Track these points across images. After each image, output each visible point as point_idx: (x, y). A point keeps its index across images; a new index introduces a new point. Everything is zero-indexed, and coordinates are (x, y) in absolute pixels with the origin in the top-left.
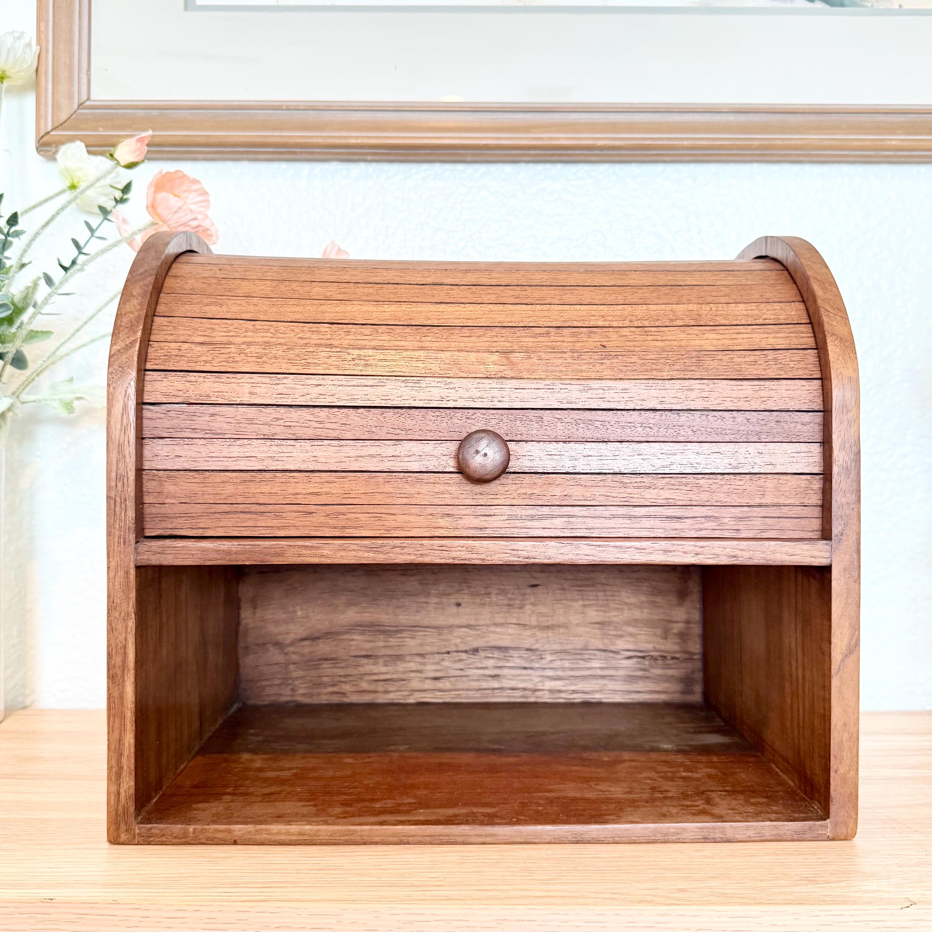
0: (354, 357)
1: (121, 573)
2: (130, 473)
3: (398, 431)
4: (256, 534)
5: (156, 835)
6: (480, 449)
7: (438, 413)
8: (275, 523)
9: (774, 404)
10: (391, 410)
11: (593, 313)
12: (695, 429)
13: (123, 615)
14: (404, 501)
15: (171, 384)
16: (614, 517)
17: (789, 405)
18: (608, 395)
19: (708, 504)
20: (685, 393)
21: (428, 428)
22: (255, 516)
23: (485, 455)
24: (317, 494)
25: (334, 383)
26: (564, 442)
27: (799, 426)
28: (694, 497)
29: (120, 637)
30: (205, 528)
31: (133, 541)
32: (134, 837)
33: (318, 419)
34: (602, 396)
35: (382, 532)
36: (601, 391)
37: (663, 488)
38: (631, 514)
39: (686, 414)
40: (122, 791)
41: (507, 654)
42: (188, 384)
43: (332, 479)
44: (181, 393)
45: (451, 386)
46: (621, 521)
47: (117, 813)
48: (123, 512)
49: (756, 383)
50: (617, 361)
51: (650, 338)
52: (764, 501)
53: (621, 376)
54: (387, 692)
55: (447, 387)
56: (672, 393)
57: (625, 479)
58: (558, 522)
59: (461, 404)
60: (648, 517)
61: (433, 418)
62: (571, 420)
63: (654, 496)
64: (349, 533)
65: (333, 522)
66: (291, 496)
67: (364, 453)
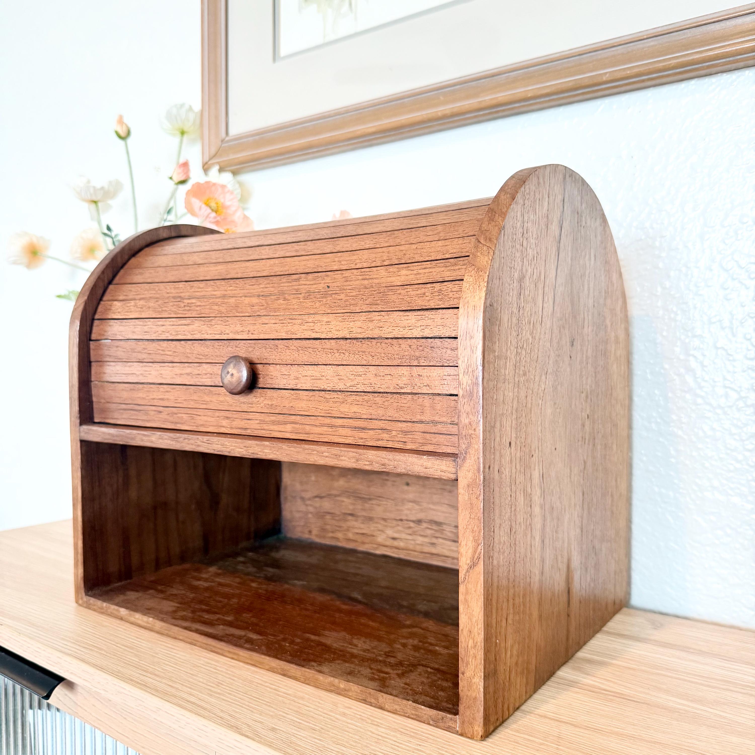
0: (186, 304)
3: (201, 357)
5: (92, 604)
6: (230, 370)
7: (220, 344)
9: (430, 332)
10: (197, 342)
12: (373, 354)
14: (204, 406)
16: (322, 425)
17: (442, 332)
18: (317, 327)
19: (383, 418)
20: (367, 324)
21: (216, 354)
22: (136, 412)
23: (232, 375)
24: (163, 399)
25: (170, 323)
27: (449, 351)
28: (373, 412)
31: (78, 425)
32: (84, 602)
33: (162, 349)
34: (312, 328)
36: (312, 324)
37: (352, 404)
38: (333, 423)
39: (367, 342)
41: (441, 528)
43: (169, 389)
45: (227, 323)
46: (325, 429)
49: (419, 313)
50: (331, 298)
51: (362, 277)
52: (423, 418)
54: (363, 543)
55: (225, 324)
56: (359, 324)
57: (327, 395)
58: (289, 427)
59: (231, 336)
60: (343, 427)
61: (218, 347)
62: (295, 348)
63: (346, 410)
64: (179, 427)
65: (171, 419)
66: (152, 400)
67: (184, 372)
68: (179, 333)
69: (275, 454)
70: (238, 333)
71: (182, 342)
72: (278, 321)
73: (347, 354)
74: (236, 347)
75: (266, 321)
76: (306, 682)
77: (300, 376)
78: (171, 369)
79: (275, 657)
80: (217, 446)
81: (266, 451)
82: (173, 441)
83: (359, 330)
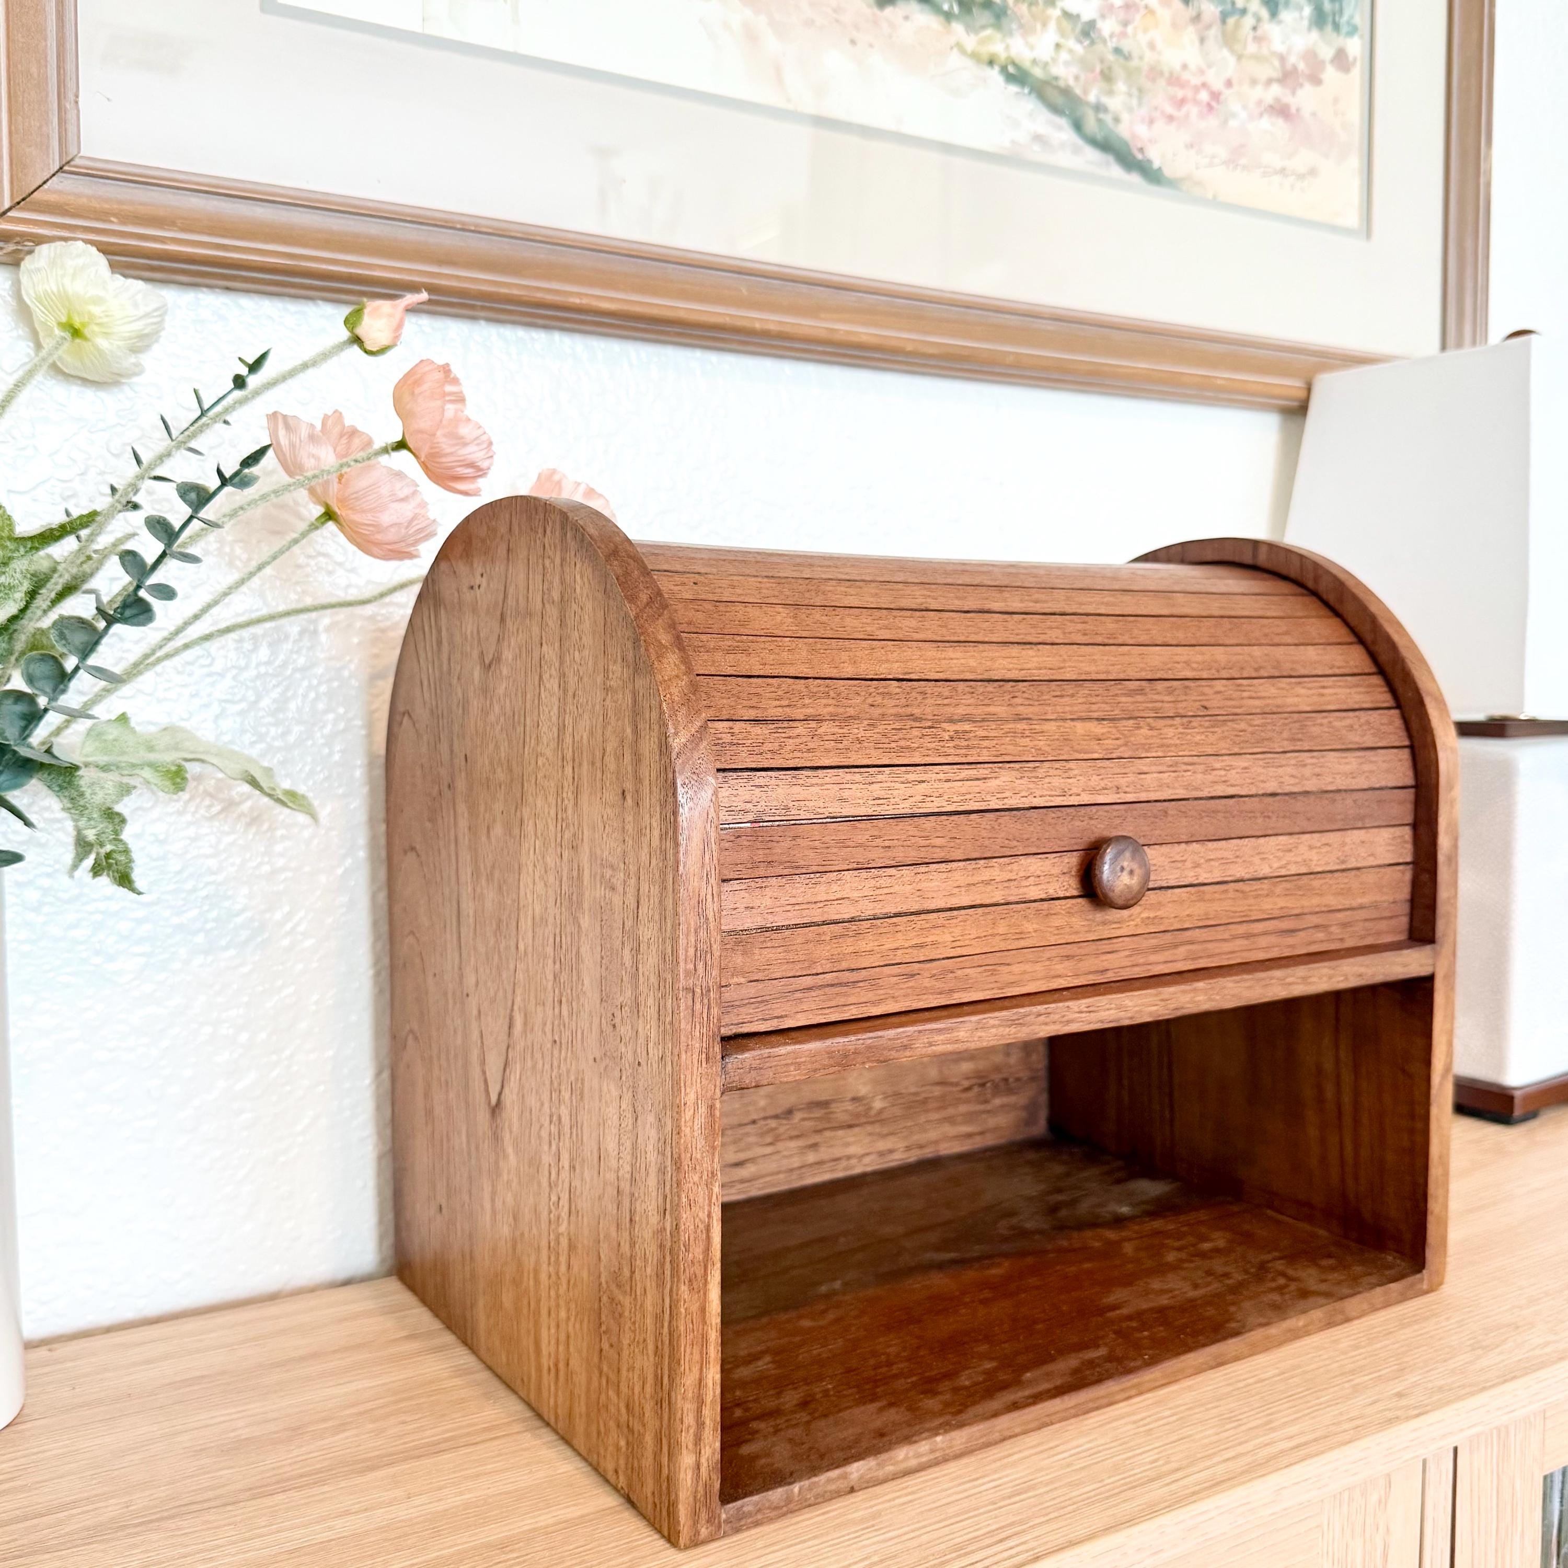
0: (952, 734)
1: (703, 1110)
2: (714, 947)
3: (1014, 843)
4: (846, 1016)
5: (750, 1514)
6: (1125, 864)
8: (870, 996)
10: (1006, 814)
11: (1177, 658)
12: (1309, 815)
13: (705, 1177)
15: (735, 792)
16: (1234, 937)
18: (1230, 777)
20: (1299, 770)
21: (1047, 835)
22: (844, 989)
24: (921, 946)
25: (939, 776)
26: (1187, 842)
28: (1307, 903)
29: (701, 1214)
30: (781, 1017)
31: (719, 1057)
32: (719, 1527)
33: (923, 834)
35: (995, 991)
36: (1223, 773)
37: (1279, 895)
39: (1302, 798)
40: (703, 1461)
41: (828, 1110)
42: (758, 790)
43: (941, 922)
44: (749, 806)
45: (1070, 773)
46: (1239, 942)
47: (695, 1497)
48: (705, 1011)
49: (1359, 754)
50: (1226, 728)
51: (1245, 694)
52: (1365, 901)
53: (1236, 750)
55: (1066, 775)
56: (1289, 771)
57: (1246, 887)
58: (1182, 951)
59: (1086, 799)
60: (1265, 933)
61: (1053, 821)
62: (1194, 813)
63: (1269, 907)
64: (957, 998)
65: (939, 985)
66: (890, 953)
67: (976, 879)
68: (968, 797)
69: (1213, 1000)
70: (1094, 791)
71: (973, 816)
72: (1165, 768)
73: (1274, 819)
74: (1091, 818)
75: (1145, 769)
76: (1255, 1350)
77: (1202, 861)
78: (945, 875)
79: (1189, 1349)
80: (1107, 1013)
81: (1198, 999)
82: (1010, 1026)
83: (1292, 781)
